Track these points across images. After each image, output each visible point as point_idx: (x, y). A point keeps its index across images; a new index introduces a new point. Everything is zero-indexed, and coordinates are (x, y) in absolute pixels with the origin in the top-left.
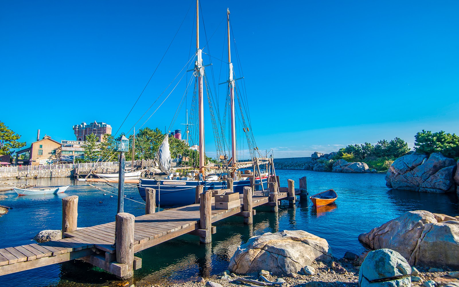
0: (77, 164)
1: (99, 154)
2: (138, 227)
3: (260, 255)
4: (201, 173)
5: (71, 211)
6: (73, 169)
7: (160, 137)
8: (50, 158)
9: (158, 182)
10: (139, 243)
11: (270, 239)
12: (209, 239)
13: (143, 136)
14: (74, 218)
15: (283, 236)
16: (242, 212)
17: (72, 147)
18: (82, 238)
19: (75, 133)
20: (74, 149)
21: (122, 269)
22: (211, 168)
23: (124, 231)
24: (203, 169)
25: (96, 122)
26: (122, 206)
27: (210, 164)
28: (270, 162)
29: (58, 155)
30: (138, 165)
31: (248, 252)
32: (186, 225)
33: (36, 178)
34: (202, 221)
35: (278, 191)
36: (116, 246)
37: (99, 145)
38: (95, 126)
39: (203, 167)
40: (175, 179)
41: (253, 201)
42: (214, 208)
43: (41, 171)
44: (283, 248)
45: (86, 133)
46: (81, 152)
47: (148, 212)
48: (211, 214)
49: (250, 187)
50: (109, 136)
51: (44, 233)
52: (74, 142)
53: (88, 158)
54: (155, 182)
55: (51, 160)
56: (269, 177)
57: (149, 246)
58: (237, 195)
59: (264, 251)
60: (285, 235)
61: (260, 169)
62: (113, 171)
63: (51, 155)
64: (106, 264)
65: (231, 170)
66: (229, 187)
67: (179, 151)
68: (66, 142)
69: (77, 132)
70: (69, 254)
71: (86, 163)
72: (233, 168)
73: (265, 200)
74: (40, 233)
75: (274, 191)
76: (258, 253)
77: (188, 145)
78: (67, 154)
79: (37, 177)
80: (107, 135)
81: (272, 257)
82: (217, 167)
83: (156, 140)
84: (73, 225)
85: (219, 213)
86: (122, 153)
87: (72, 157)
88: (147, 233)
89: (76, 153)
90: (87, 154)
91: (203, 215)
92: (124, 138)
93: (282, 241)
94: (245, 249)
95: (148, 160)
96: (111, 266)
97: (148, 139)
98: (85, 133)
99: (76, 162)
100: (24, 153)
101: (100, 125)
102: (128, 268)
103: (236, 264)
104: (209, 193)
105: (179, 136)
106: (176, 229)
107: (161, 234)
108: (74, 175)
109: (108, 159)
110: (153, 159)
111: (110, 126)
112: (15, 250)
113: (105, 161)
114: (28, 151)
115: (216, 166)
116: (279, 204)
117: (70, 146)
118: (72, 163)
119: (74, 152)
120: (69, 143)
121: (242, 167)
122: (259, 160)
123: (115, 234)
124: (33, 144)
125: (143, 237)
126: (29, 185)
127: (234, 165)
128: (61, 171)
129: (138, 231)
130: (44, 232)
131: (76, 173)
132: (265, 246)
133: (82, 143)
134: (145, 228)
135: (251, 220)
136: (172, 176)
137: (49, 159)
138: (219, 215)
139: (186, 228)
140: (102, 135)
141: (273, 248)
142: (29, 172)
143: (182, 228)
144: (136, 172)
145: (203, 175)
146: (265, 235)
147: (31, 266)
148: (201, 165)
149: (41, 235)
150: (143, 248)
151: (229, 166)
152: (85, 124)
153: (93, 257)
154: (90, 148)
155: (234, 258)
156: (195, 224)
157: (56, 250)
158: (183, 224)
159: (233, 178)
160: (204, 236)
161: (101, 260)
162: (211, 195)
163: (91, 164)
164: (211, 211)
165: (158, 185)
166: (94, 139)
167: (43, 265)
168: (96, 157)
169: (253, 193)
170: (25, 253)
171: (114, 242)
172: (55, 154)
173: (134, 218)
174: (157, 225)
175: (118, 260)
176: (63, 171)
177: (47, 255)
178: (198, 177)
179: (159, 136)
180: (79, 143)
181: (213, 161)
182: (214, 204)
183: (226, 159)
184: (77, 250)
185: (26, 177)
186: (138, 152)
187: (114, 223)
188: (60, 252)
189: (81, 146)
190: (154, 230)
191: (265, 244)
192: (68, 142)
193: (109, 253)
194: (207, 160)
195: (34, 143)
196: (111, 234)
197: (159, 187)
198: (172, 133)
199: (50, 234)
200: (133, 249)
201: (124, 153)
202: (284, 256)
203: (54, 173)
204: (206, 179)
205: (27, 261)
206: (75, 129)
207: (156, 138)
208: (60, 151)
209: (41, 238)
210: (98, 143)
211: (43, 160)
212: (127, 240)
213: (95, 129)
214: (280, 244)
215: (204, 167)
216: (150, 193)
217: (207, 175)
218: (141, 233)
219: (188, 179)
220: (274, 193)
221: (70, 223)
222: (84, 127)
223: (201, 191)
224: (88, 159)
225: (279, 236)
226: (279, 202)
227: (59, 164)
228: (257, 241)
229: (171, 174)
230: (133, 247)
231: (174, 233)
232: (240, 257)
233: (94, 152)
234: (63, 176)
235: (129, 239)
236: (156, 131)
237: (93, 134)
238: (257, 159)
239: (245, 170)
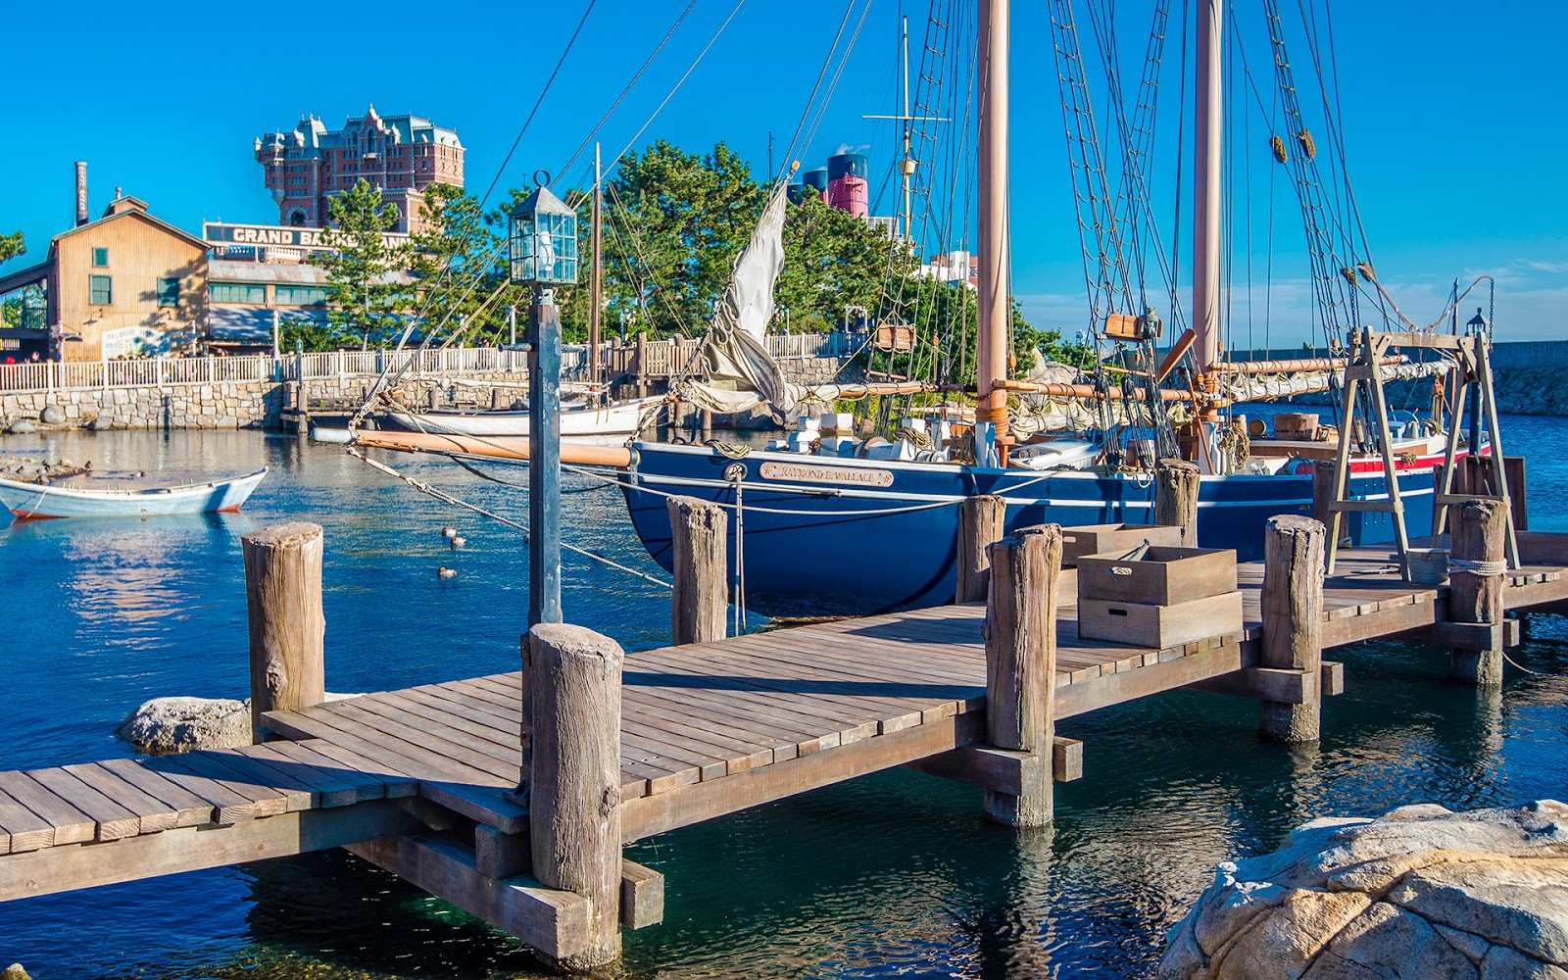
0: (293, 359)
1: (405, 302)
2: (638, 707)
3: (1363, 931)
4: (989, 419)
5: (289, 605)
6: (274, 385)
7: (742, 203)
8: (153, 321)
9: (732, 461)
10: (648, 792)
11: (1437, 842)
12: (1037, 807)
13: (643, 196)
14: (307, 639)
15: (1529, 834)
16: (1251, 671)
17: (262, 259)
18: (356, 747)
19: (271, 183)
20: (272, 273)
21: (564, 918)
22: (1048, 393)
23: (568, 721)
24: (1000, 398)
25: (375, 116)
26: (552, 586)
27: (1049, 373)
28: (1464, 363)
29: (194, 307)
30: (616, 368)
31: (1281, 904)
32: (903, 719)
33: (90, 429)
34: (997, 700)
35: (1508, 554)
36: (528, 795)
37: (404, 249)
38: (370, 140)
39: (1001, 386)
40: (828, 451)
41: (1328, 608)
42: (1071, 636)
43: (116, 392)
44: (1523, 906)
45: (325, 183)
46: (309, 288)
47: (685, 634)
48: (1053, 666)
49: (1310, 521)
50: (451, 195)
51: (161, 712)
52: (267, 231)
53: (348, 322)
54: (717, 465)
55: (158, 333)
56: (1453, 465)
57: (701, 815)
58: (1223, 564)
59: (1388, 911)
60: (1542, 831)
61: (1388, 408)
62: (483, 400)
63: (154, 305)
64: (478, 885)
65: (1181, 408)
66: (1167, 514)
67: (852, 290)
68: (228, 234)
69: (279, 173)
70: (294, 822)
71: (337, 350)
72: (1197, 395)
73: (1413, 609)
74: (143, 708)
75: (1479, 551)
76: (1349, 918)
77: (911, 252)
78: (240, 302)
79: (98, 425)
80: (444, 190)
81: (1442, 953)
82: (1088, 390)
83: (715, 221)
84: (305, 679)
85: (1106, 666)
86: (539, 293)
87: (263, 315)
88: (689, 744)
89: (285, 297)
90: (342, 300)
91: (1006, 666)
92: (549, 203)
93: (1521, 862)
94: (1265, 885)
95: (671, 342)
96: (508, 897)
97: (672, 215)
98: (321, 181)
99: (288, 346)
100: (18, 295)
101: (396, 132)
102: (595, 915)
103: (1207, 966)
104: (1046, 543)
105: (855, 195)
106: (850, 737)
107: (763, 757)
108: (284, 417)
109: (456, 334)
110: (702, 333)
111: (455, 137)
112: (33, 786)
113: (437, 343)
114: (38, 281)
115: (1086, 383)
116: (1515, 640)
117: (247, 256)
118: (268, 350)
119: (271, 290)
120: (242, 238)
121: (1259, 391)
122: (1383, 348)
123: (523, 736)
124: (56, 243)
125: (668, 765)
126: (60, 463)
127: (1201, 380)
128: (217, 396)
129: (638, 729)
130: (161, 704)
131: (293, 405)
132: (1401, 882)
133: (310, 237)
134: (673, 716)
135: (1308, 723)
136: (810, 433)
137: (146, 329)
138: (1103, 680)
139: (905, 732)
140: (412, 191)
141: (1454, 897)
142: (52, 399)
143: (880, 732)
144: (611, 411)
145: (1002, 436)
146: (1403, 819)
147: (116, 867)
148: (989, 375)
149: (147, 722)
150: (666, 823)
151: (1169, 384)
152: (318, 127)
153: (414, 849)
154: (355, 266)
155: (1194, 926)
156: (958, 717)
157: (230, 797)
158: (887, 709)
159: (1196, 457)
160: (1012, 792)
161: (456, 863)
162: (1058, 554)
163: (367, 358)
164: (1052, 653)
165: (735, 480)
166: (373, 215)
167: (174, 865)
168: (390, 320)
169: (1332, 563)
170: (84, 803)
171: (516, 777)
172: (176, 301)
173: (616, 657)
174: (738, 703)
175: (542, 869)
176: (225, 391)
177: (188, 818)
178: (964, 446)
179: (736, 196)
180: (296, 239)
181: (1066, 351)
182: (1067, 610)
183: (1147, 335)
184: (335, 803)
185: (43, 421)
186: (617, 294)
187: (516, 678)
188: (252, 806)
189: (305, 257)
190: (727, 731)
191: (1400, 869)
192: (236, 232)
193: (493, 831)
194: (1030, 347)
195: (66, 236)
196: (500, 737)
197: (739, 491)
198: (812, 178)
199: (193, 718)
200: (618, 821)
201: (551, 291)
202: (1530, 957)
203: (183, 405)
204: (1019, 462)
205: (97, 840)
206: (265, 156)
207: (714, 211)
208: (198, 282)
209: (150, 736)
210: (394, 241)
211: (116, 332)
212: (585, 764)
213: (373, 155)
214: (1505, 877)
215: (1008, 389)
216: (694, 526)
217: (1023, 437)
218: (657, 742)
219: (904, 455)
220: (1477, 567)
221: (290, 666)
222: (316, 145)
223: (992, 528)
224: (350, 329)
225: (1499, 833)
226: (1515, 624)
227: (199, 354)
228: (1347, 848)
229: (809, 423)
230: (619, 810)
231: (833, 753)
232: (1230, 928)
233: (376, 291)
234: (224, 422)
235: (596, 767)
236: (715, 161)
237: (367, 186)
238: (1373, 344)
239: (1285, 411)
